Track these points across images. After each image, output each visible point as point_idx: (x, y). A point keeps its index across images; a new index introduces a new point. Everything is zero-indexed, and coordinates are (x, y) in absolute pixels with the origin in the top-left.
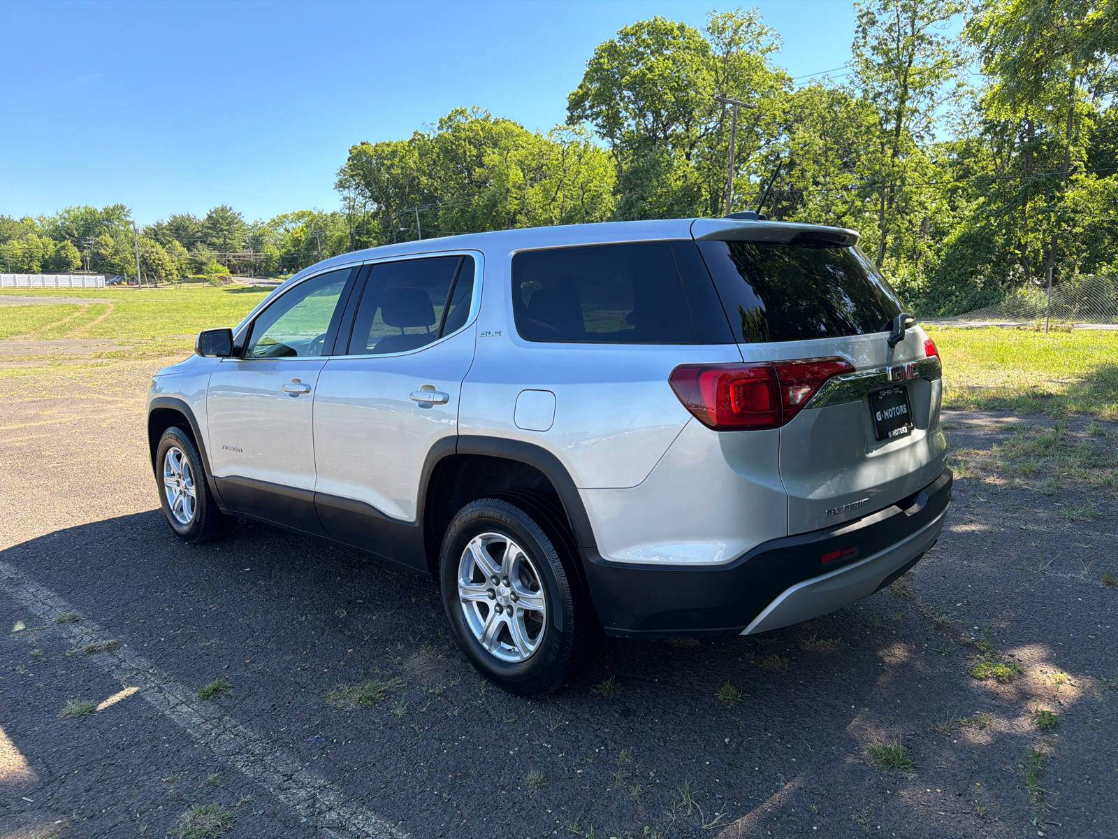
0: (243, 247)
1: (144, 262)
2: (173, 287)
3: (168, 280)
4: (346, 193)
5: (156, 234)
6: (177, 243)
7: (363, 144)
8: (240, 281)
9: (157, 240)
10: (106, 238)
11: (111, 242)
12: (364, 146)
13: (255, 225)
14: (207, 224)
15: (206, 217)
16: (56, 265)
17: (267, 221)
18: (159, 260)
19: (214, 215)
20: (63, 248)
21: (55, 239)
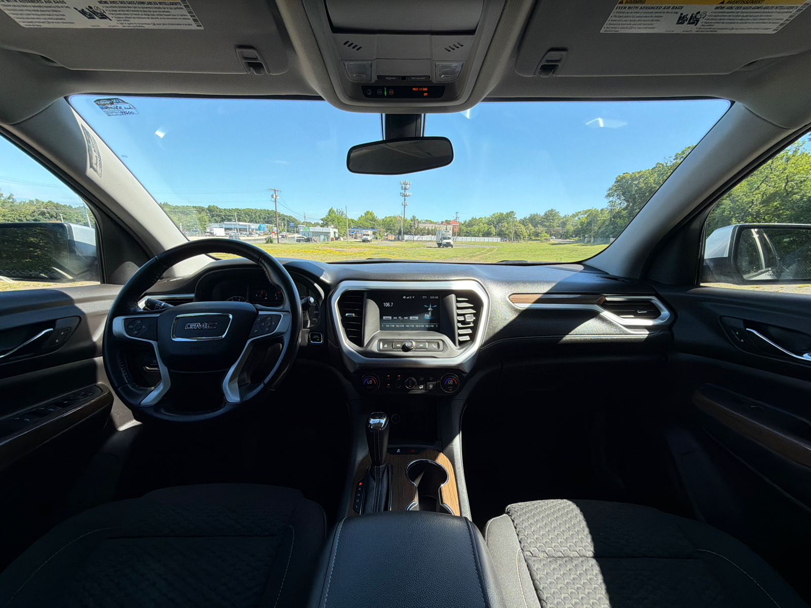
0: (558, 226)
1: (516, 233)
2: (525, 243)
3: (524, 240)
4: (611, 199)
5: (523, 222)
6: (530, 225)
7: (624, 174)
8: (554, 240)
9: (523, 224)
10: (505, 224)
11: (506, 226)
12: (624, 175)
13: (565, 216)
14: (544, 217)
15: (544, 214)
16: (487, 234)
17: (570, 215)
18: (521, 231)
19: (547, 213)
20: (490, 228)
21: (488, 225)
